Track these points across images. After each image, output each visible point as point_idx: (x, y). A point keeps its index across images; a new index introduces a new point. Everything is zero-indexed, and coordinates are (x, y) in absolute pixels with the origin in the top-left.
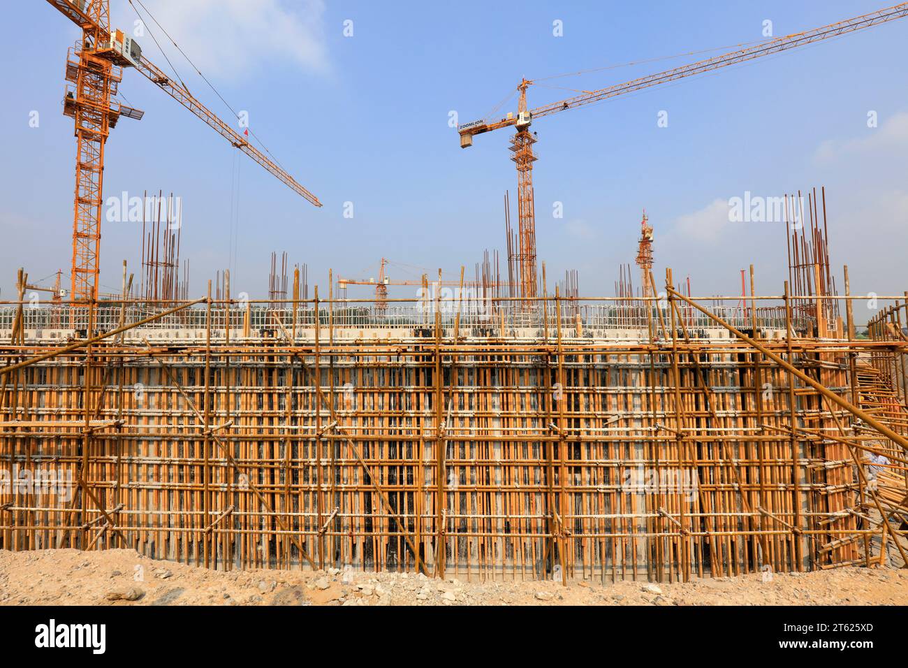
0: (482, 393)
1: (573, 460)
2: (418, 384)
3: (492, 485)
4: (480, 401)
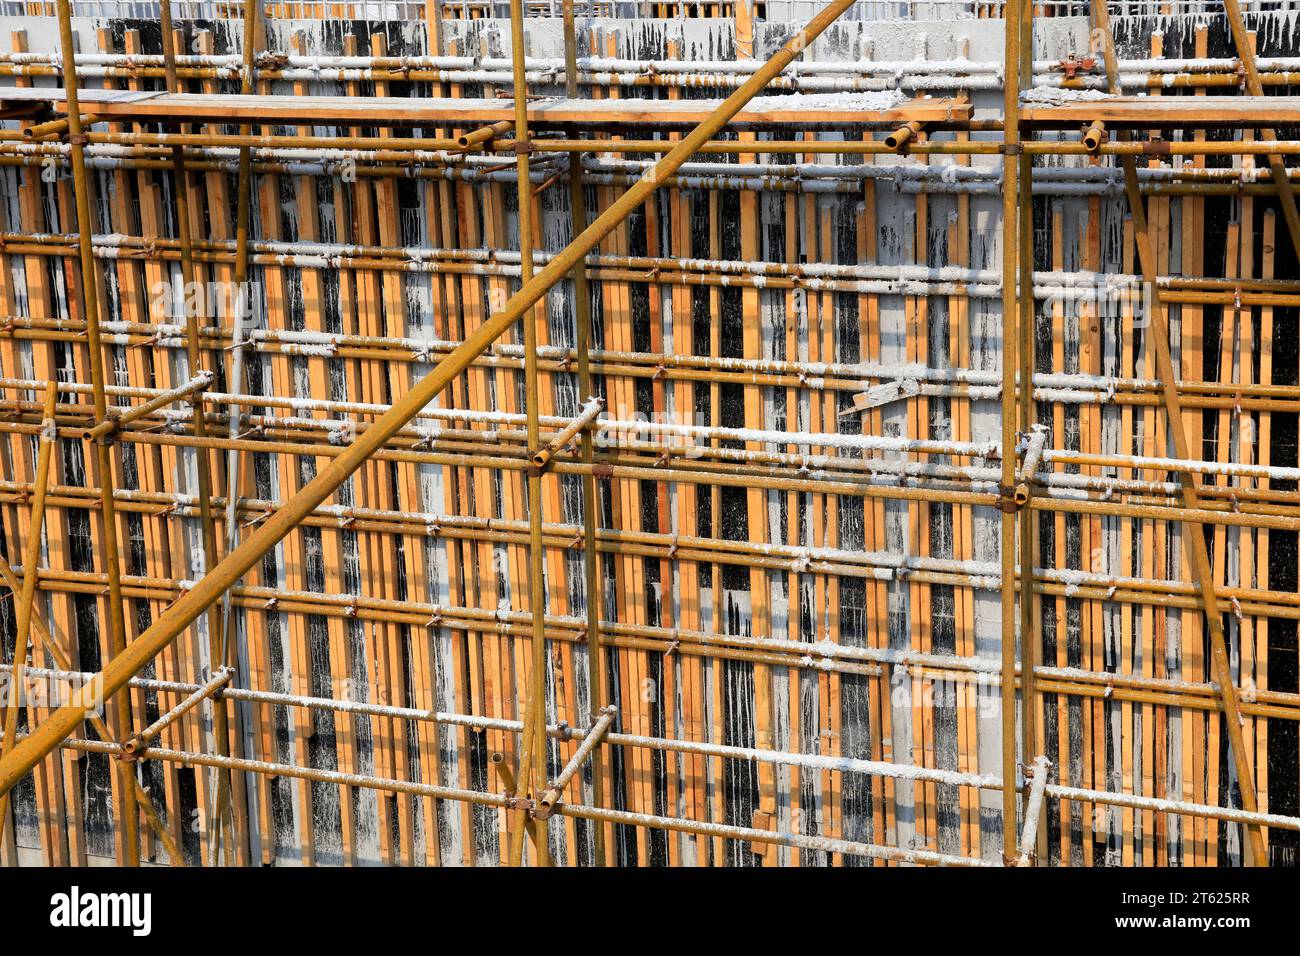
0: (365, 270)
1: (714, 542)
2: (137, 229)
3: (415, 600)
4: (360, 297)
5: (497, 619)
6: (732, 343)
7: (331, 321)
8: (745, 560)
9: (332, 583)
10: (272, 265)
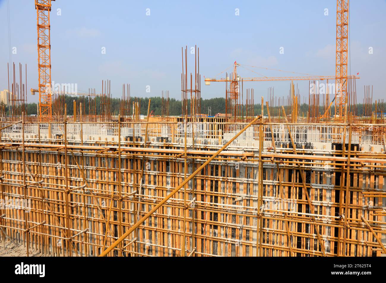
0: (160, 175)
1: (212, 221)
2: (127, 168)
3: (165, 229)
4: (160, 180)
5: (178, 232)
6: (216, 189)
7: (155, 183)
8: (217, 225)
9: (153, 225)
10: (146, 174)
